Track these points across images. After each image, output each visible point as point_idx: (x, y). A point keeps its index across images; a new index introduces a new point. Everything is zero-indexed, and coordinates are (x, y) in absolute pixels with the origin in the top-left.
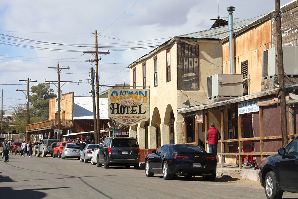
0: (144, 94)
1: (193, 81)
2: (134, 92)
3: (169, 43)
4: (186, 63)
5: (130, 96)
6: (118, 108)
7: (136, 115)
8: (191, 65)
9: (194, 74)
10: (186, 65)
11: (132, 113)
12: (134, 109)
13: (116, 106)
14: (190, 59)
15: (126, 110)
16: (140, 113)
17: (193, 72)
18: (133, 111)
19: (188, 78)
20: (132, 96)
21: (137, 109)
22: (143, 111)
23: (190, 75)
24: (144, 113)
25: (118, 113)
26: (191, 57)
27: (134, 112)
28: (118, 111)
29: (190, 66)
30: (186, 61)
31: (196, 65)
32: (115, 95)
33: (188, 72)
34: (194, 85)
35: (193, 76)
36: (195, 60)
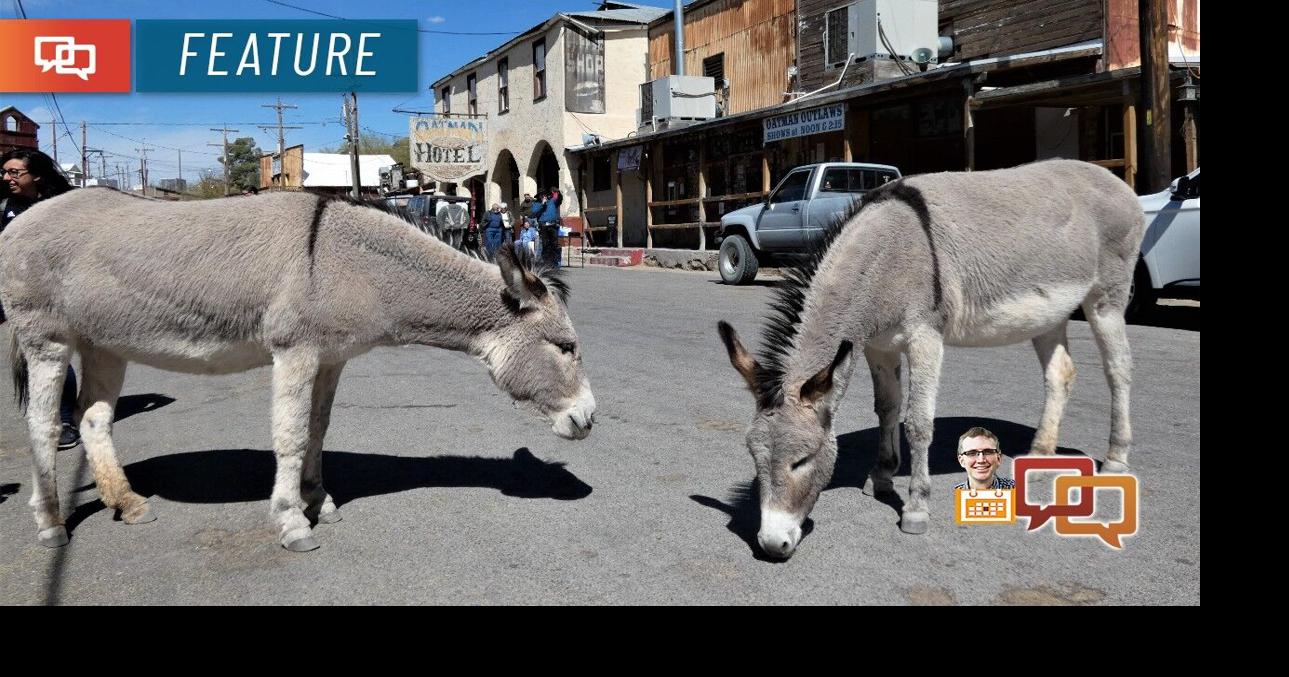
0: (478, 127)
1: (594, 97)
2: (459, 124)
3: (545, 27)
4: (580, 63)
5: (451, 130)
6: (429, 151)
7: (462, 164)
8: (590, 67)
9: (596, 85)
10: (581, 67)
11: (456, 161)
12: (459, 154)
13: (424, 148)
14: (589, 57)
15: (444, 155)
16: (471, 161)
17: (594, 80)
18: (457, 156)
19: (585, 90)
20: (455, 130)
21: (464, 154)
22: (474, 159)
23: (589, 85)
24: (478, 161)
25: (429, 160)
26: (591, 52)
27: (459, 160)
28: (430, 157)
29: (588, 69)
30: (581, 59)
31: (598, 68)
32: (422, 128)
33: (585, 80)
34: (596, 105)
35: (595, 89)
36: (597, 59)
